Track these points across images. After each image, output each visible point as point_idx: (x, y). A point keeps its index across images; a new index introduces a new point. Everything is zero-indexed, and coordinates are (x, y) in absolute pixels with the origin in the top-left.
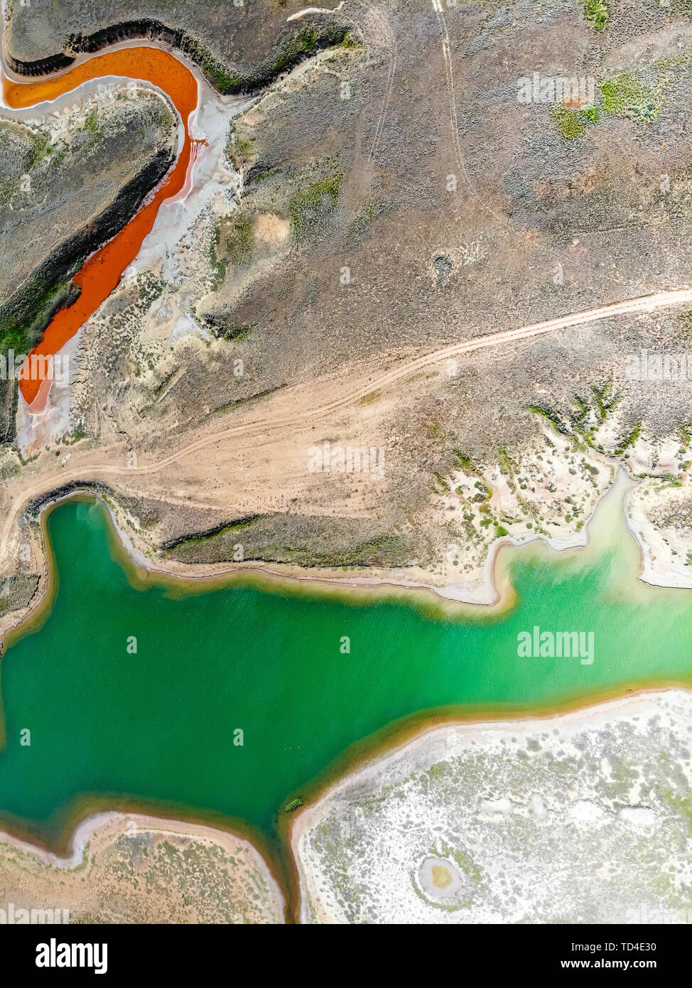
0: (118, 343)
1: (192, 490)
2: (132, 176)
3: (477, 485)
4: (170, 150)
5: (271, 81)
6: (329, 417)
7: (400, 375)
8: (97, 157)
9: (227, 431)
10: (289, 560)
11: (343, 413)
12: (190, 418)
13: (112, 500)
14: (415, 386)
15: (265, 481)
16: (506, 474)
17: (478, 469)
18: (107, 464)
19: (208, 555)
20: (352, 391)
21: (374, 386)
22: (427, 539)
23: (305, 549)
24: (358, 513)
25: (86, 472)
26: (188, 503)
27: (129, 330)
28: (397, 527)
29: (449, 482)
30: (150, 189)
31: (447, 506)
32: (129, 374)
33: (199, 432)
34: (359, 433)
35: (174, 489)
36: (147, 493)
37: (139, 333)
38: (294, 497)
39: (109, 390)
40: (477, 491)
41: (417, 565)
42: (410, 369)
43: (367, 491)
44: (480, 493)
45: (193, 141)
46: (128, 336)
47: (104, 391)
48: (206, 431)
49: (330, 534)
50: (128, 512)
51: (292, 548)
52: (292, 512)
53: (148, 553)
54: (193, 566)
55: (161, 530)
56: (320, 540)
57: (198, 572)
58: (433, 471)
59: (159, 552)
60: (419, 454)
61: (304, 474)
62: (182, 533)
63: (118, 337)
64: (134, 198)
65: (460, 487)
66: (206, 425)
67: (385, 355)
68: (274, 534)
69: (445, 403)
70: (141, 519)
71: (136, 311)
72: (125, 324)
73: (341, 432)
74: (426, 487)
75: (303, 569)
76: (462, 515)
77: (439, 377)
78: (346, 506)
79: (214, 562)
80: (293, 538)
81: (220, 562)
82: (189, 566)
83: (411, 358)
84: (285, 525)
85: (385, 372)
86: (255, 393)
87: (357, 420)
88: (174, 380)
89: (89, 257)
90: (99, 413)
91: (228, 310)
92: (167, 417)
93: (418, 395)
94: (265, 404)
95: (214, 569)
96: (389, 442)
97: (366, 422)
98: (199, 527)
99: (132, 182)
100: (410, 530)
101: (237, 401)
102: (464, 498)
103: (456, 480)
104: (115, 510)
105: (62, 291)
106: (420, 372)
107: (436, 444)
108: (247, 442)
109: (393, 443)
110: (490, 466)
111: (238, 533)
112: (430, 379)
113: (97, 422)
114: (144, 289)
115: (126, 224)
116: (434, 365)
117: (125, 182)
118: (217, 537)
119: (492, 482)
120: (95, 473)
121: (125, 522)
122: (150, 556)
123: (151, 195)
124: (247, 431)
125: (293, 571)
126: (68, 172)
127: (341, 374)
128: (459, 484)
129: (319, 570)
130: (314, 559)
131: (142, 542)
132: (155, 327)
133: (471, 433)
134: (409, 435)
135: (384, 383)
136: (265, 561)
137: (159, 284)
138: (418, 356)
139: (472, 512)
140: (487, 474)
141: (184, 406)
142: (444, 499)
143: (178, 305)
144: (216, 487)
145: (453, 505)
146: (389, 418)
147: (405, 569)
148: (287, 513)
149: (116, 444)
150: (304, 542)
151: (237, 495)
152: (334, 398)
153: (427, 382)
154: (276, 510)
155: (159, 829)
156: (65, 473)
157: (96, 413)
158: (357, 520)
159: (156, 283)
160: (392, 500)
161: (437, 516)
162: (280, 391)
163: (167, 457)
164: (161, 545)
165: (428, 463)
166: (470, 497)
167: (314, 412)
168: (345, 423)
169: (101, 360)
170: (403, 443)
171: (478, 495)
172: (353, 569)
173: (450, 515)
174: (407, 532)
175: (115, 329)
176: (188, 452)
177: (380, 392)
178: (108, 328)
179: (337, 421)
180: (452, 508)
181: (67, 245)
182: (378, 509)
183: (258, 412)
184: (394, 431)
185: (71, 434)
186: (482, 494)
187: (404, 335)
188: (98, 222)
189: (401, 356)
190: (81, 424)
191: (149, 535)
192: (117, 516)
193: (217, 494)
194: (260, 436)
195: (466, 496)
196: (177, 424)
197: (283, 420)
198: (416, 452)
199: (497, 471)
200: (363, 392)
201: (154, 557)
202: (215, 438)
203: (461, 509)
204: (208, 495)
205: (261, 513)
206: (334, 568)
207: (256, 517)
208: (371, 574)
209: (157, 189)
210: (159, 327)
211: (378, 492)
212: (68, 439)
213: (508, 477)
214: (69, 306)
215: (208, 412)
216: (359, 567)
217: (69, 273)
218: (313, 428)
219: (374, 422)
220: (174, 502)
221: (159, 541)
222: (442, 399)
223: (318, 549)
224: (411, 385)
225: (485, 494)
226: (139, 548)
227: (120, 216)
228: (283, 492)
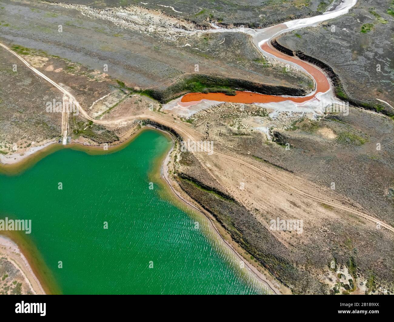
0: (233, 114)
1: (214, 168)
2: (288, 86)
3: (350, 280)
4: (306, 93)
5: (357, 106)
6: (302, 197)
7: (348, 210)
8: (280, 75)
9: (250, 165)
10: (229, 229)
11: (310, 201)
12: (239, 150)
13: (178, 146)
14: (352, 220)
15: (250, 192)
16: (368, 287)
17: (356, 274)
18: (191, 135)
19: (195, 194)
20: (321, 197)
21: (332, 204)
22: (308, 282)
23: (242, 232)
24: (283, 241)
25: (180, 130)
26: (208, 170)
27: (241, 115)
28: (297, 264)
29: (339, 268)
30: (289, 95)
31: (329, 277)
32: (228, 123)
33: (238, 156)
34: (311, 213)
35: (207, 162)
36: (196, 154)
37: (244, 118)
38: (258, 208)
39: (216, 121)
40: (348, 283)
41: (291, 289)
42: (354, 212)
43: (295, 237)
44: (349, 285)
45: (315, 97)
46: (239, 116)
47: (213, 120)
48: (241, 158)
49: (261, 237)
50: (180, 154)
51: (236, 226)
52: (251, 213)
53: (170, 171)
54: (183, 192)
55: (187, 168)
56: (254, 235)
57: (182, 196)
58: (335, 256)
59: (176, 175)
60: (333, 244)
61: (271, 205)
62: (194, 177)
63: (235, 113)
64: (281, 92)
65: (342, 274)
66: (243, 156)
67: (347, 199)
68: (233, 213)
69: (361, 236)
70: (182, 160)
71: (250, 113)
72: (241, 113)
73: (304, 206)
74: (326, 260)
75: (231, 239)
76: (333, 287)
77: (365, 225)
78: (280, 233)
79: (193, 199)
80: (241, 223)
81: (196, 201)
82: (181, 190)
83: (358, 209)
84: (243, 214)
85: (341, 204)
86: (276, 164)
87: (314, 208)
88: (244, 137)
89: (248, 91)
90: (204, 122)
91: (289, 137)
92: (229, 143)
93: (350, 223)
94: (277, 171)
95: (190, 201)
96: (323, 228)
97: (318, 212)
98: (204, 181)
99: (286, 88)
100: (302, 270)
101: (265, 160)
102: (339, 281)
103: (342, 270)
104: (175, 149)
105: (229, 90)
106: (358, 217)
107: (345, 247)
108: (256, 175)
109: (325, 230)
110: (363, 277)
111: (217, 198)
112: (360, 223)
113: (201, 123)
114: (259, 111)
115: (270, 95)
116: (365, 219)
117: (284, 86)
118: (206, 191)
119: (359, 286)
120: (183, 133)
121: (174, 155)
122: (170, 173)
123: (287, 96)
124: (259, 171)
125: (226, 236)
126: (267, 71)
127: (321, 188)
128: (342, 273)
129: (239, 246)
130: (241, 239)
131: (173, 167)
132: (252, 121)
133: (364, 257)
134: (335, 234)
135: (338, 207)
136: (217, 219)
137: (266, 114)
138: (361, 211)
139: (339, 290)
140: (358, 280)
141: (241, 145)
142: (330, 273)
143: (267, 124)
144: (225, 176)
145: (332, 279)
146: (330, 220)
147: (283, 285)
148: (249, 211)
149: (201, 133)
150: (244, 228)
151: (232, 187)
152: (310, 193)
153: (358, 222)
154: (244, 205)
155: (26, 275)
156: (172, 124)
157: (204, 121)
158: (280, 243)
159: (265, 113)
160: (304, 250)
161: (321, 276)
162: (287, 172)
163: (216, 152)
164: (180, 173)
165: (335, 251)
166: (343, 283)
167: (297, 190)
168: (308, 205)
169: (222, 113)
170: (329, 234)
171: (347, 285)
172: (256, 261)
173: (327, 281)
174: (300, 270)
175: (236, 111)
176: (226, 157)
177: (333, 208)
178: (234, 109)
179: (305, 201)
180: (331, 280)
181: (247, 82)
182: (295, 248)
183: (271, 170)
184: (329, 226)
185: (186, 119)
186: (350, 286)
187: (360, 199)
188: (264, 86)
189: (354, 205)
190: (194, 120)
191: (179, 166)
192: (173, 151)
193: (223, 178)
194: (263, 177)
195: (341, 281)
196: (232, 147)
197: (280, 181)
198: (333, 243)
199: (365, 282)
200: (325, 202)
201: (171, 175)
202: (243, 163)
203: (334, 284)
204: (219, 176)
205: (236, 200)
206: (248, 252)
207: (233, 200)
208: (263, 272)
209: (290, 96)
210: (253, 123)
211: (301, 241)
212: (183, 120)
213: (368, 289)
214: (227, 95)
215: (249, 154)
216: (260, 264)
217: (237, 88)
218: (291, 194)
219: (322, 216)
220: (203, 165)
221: (182, 171)
222: (361, 234)
223: (249, 237)
224: (350, 218)
225: (351, 287)
226: (169, 167)
227: (271, 91)
228: (255, 203)
